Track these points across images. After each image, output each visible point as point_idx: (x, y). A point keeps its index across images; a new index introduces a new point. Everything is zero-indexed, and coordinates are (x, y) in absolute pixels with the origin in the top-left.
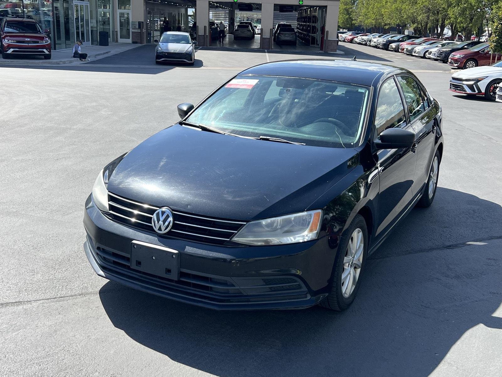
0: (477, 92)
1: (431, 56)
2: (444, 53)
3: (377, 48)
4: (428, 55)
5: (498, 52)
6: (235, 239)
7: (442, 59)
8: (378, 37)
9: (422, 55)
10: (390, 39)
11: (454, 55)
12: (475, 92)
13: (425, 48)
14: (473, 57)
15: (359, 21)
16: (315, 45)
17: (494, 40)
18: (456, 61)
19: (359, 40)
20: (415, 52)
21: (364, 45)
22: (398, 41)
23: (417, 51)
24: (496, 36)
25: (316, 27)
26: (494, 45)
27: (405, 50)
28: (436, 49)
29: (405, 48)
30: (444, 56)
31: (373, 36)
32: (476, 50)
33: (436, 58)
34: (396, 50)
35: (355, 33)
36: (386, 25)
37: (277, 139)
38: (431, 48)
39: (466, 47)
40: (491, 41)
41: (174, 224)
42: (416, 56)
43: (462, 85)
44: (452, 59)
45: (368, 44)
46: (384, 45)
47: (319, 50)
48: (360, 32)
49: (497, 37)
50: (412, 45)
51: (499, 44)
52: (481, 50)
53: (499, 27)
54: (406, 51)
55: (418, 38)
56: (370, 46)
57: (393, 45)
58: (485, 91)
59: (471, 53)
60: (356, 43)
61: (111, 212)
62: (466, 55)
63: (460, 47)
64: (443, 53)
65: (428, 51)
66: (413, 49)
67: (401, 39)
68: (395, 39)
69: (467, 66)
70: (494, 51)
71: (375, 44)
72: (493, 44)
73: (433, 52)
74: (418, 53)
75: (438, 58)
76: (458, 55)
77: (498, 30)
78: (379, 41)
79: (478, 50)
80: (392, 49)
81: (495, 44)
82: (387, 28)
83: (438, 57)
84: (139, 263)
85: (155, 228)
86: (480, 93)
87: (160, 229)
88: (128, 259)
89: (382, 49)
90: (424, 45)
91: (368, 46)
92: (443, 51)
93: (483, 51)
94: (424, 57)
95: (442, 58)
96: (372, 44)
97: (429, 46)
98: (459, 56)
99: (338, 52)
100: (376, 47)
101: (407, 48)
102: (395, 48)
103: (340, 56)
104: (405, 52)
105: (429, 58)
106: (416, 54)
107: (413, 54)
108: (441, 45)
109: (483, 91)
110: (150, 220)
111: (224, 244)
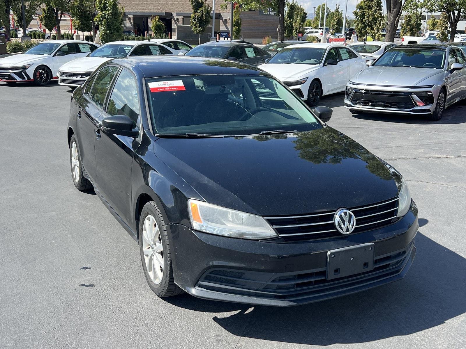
0: (27, 79)
6: (398, 214)
12: (25, 79)
37: (277, 131)
41: (357, 220)
43: (10, 74)
58: (34, 77)
84: (337, 271)
86: (30, 80)
88: (323, 273)
109: (32, 78)
110: (333, 226)
111: (391, 222)
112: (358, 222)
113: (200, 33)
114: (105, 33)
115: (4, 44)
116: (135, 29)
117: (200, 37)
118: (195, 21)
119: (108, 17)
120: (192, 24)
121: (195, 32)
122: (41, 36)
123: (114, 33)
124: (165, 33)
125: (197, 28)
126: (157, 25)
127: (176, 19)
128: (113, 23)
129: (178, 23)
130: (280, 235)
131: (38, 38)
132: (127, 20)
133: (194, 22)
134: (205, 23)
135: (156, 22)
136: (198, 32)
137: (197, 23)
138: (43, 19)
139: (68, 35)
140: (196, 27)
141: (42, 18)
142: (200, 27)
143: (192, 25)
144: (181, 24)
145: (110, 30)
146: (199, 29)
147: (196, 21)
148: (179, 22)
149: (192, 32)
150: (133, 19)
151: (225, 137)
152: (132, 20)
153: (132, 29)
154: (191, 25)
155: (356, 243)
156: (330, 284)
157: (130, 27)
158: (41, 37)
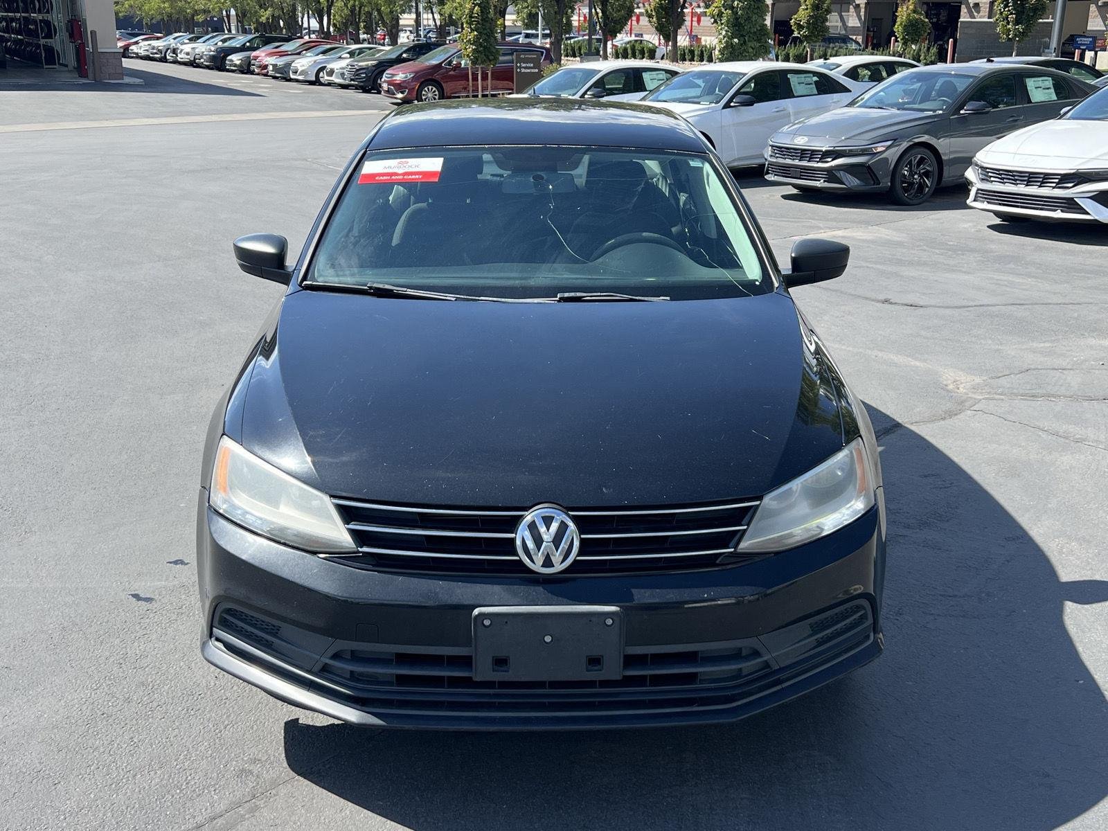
1: (336, 79)
2: (364, 71)
3: (194, 67)
4: (326, 78)
5: (482, 63)
6: (744, 545)
7: (362, 84)
8: (188, 41)
9: (313, 79)
10: (220, 44)
11: (393, 75)
13: (315, 62)
14: (430, 77)
15: (127, 6)
16: (56, 65)
17: (470, 39)
18: (400, 87)
19: (143, 49)
20: (296, 72)
21: (157, 61)
22: (243, 49)
23: (300, 69)
24: (472, 30)
25: (50, 22)
26: (471, 49)
27: (270, 68)
28: (344, 63)
29: (267, 63)
30: (364, 77)
31: (174, 39)
32: (435, 62)
33: (347, 82)
34: (246, 69)
35: (128, 34)
36: (196, 12)
37: (602, 294)
38: (328, 62)
39: (404, 55)
40: (465, 41)
41: (582, 541)
42: (297, 81)
44: (390, 83)
45: (168, 57)
46: (213, 58)
47: (75, 78)
48: (136, 31)
49: (476, 33)
50: (281, 56)
51: (481, 46)
52: (445, 61)
53: (475, 11)
54: (273, 71)
55: (288, 40)
56: (175, 62)
57: (236, 59)
59: (425, 70)
60: (138, 57)
61: (365, 549)
62: (416, 73)
63: (394, 56)
64: (361, 72)
65: (324, 68)
66: (288, 65)
67: (248, 44)
68: (234, 45)
69: (424, 97)
70: (474, 63)
71: (189, 57)
72: (469, 48)
73: (336, 71)
74: (302, 73)
75: (352, 82)
76: (400, 74)
77: (474, 17)
78: (197, 50)
79: (438, 62)
80: (234, 68)
81: (474, 47)
82: (200, 20)
83: (352, 80)
84: (500, 662)
85: (532, 565)
87: (548, 562)
88: (466, 662)
89: (208, 67)
90: (309, 54)
91: (171, 62)
92: (360, 66)
93: (450, 63)
94: (317, 82)
95: (362, 82)
96: (181, 57)
97: (321, 57)
98: (403, 76)
99: (127, 80)
100: (192, 64)
101: (273, 63)
102: (241, 66)
103: (139, 89)
104: (270, 73)
105: (329, 84)
106: (299, 75)
107: (292, 76)
108: (348, 53)
110: (509, 546)
111: (718, 562)
112: (586, 547)
113: (1017, 39)
114: (726, 42)
115: (537, 70)
116: (868, 30)
117: (1015, 48)
118: (1007, 9)
119: (738, 4)
120: (998, 16)
121: (1005, 36)
122: (646, 52)
123: (750, 44)
124: (927, 42)
125: (1010, 26)
126: (910, 21)
127: (971, 5)
128: (749, 19)
129: (975, 14)
130: (361, 547)
131: (640, 56)
132: (850, 10)
133: (1002, 10)
134: (1032, 14)
135: (909, 15)
136: (1010, 36)
137: (1012, 14)
138: (654, 14)
139: (704, 49)
140: (1008, 23)
141: (651, 10)
142: (1018, 25)
143: (997, 20)
144: (984, 17)
145: (740, 36)
146: (1015, 29)
147: (1010, 8)
148: (978, 12)
149: (998, 36)
150: (866, 8)
151: (457, 299)
152: (863, 10)
153: (861, 33)
154: (995, 19)
155: (565, 600)
156: (494, 694)
157: (857, 27)
158: (646, 55)
